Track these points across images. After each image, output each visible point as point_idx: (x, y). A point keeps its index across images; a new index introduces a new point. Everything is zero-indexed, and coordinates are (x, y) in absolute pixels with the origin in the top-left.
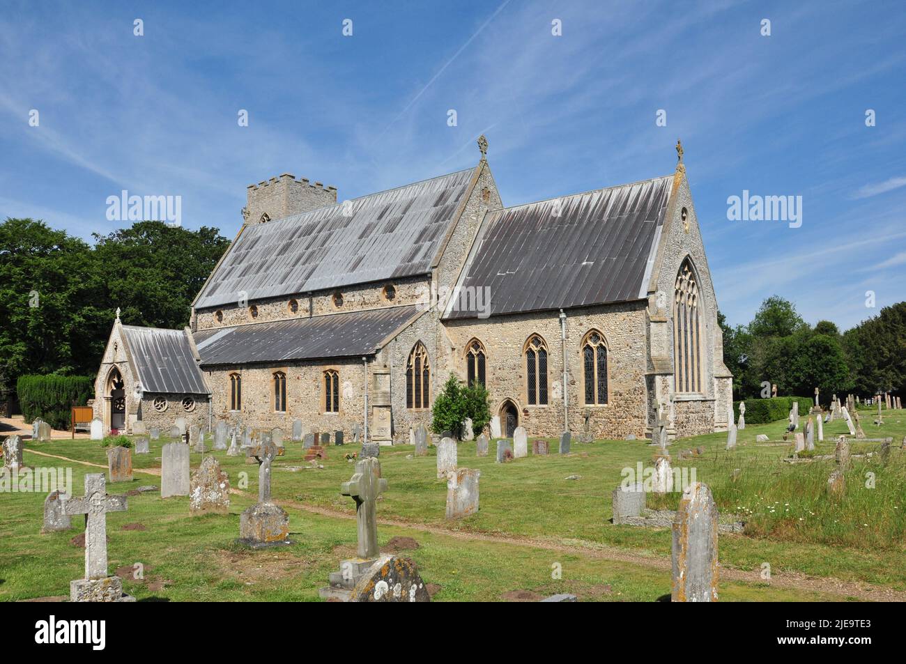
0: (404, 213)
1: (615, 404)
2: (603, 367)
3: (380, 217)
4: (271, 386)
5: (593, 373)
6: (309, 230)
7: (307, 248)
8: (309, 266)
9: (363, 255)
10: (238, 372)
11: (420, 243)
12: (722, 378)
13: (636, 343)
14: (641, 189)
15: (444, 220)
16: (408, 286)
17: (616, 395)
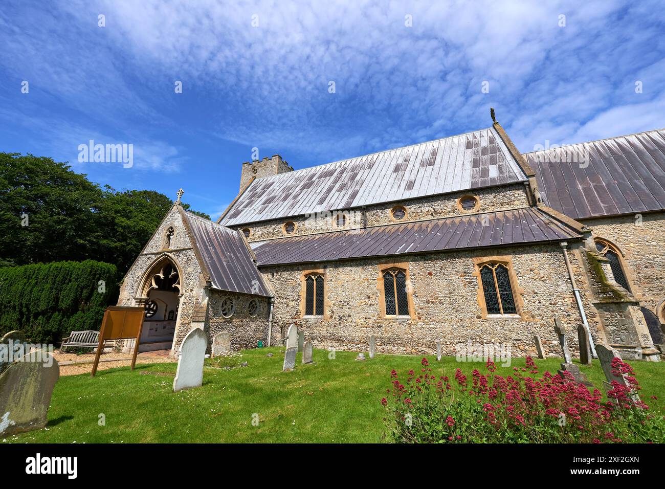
0: (434, 155)
3: (407, 161)
4: (379, 285)
6: (328, 174)
7: (335, 183)
8: (348, 192)
9: (412, 180)
10: (321, 271)
11: (482, 167)
16: (493, 195)
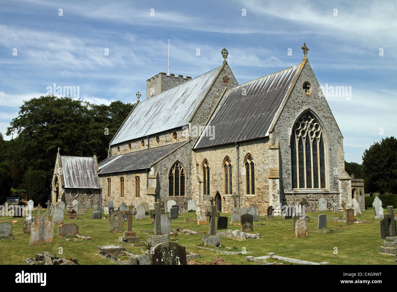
1: (258, 194)
3: (183, 95)
4: (119, 185)
5: (249, 178)
9: (170, 116)
10: (110, 177)
12: (344, 180)
13: (265, 161)
14: (287, 72)
16: (181, 132)
17: (258, 190)
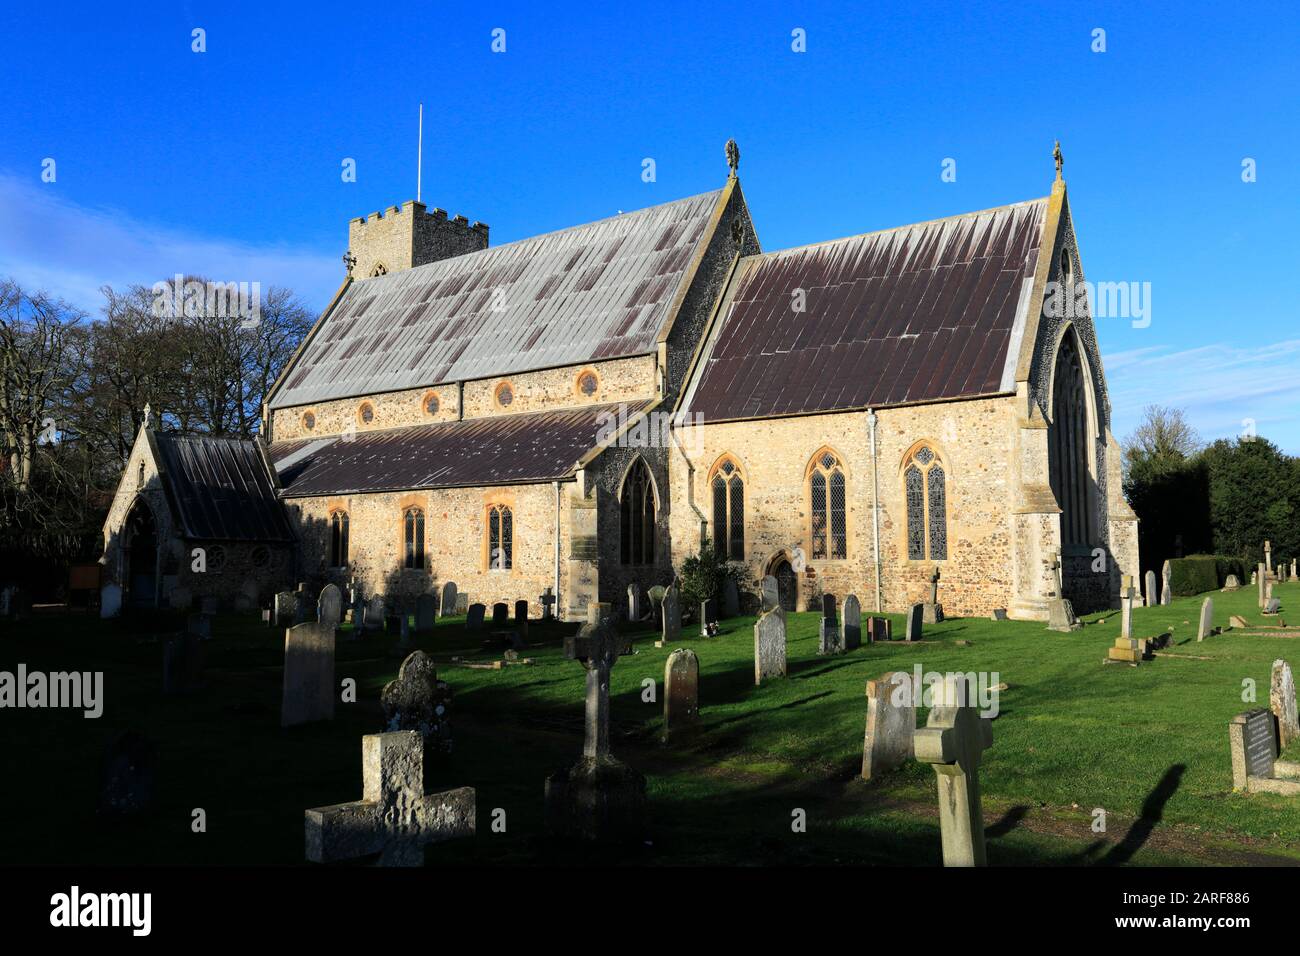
0: (608, 259)
1: (961, 559)
2: (938, 501)
3: (569, 267)
5: (922, 511)
6: (454, 288)
7: (452, 315)
8: (456, 342)
9: (544, 325)
10: (345, 505)
11: (637, 306)
12: (1122, 522)
13: (995, 462)
14: (993, 221)
15: (674, 270)
16: (618, 372)
17: (961, 545)
